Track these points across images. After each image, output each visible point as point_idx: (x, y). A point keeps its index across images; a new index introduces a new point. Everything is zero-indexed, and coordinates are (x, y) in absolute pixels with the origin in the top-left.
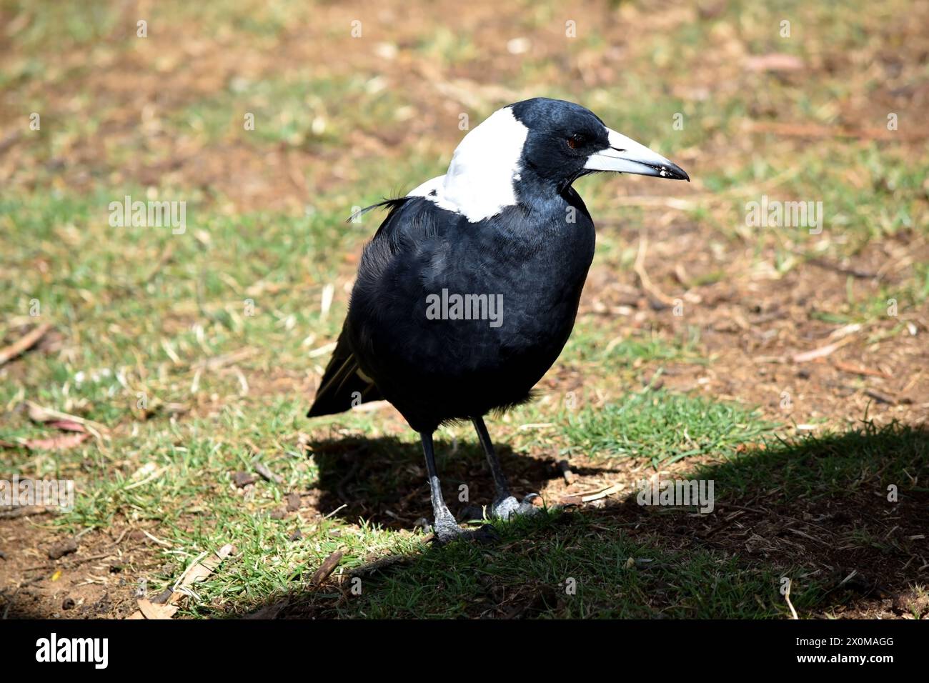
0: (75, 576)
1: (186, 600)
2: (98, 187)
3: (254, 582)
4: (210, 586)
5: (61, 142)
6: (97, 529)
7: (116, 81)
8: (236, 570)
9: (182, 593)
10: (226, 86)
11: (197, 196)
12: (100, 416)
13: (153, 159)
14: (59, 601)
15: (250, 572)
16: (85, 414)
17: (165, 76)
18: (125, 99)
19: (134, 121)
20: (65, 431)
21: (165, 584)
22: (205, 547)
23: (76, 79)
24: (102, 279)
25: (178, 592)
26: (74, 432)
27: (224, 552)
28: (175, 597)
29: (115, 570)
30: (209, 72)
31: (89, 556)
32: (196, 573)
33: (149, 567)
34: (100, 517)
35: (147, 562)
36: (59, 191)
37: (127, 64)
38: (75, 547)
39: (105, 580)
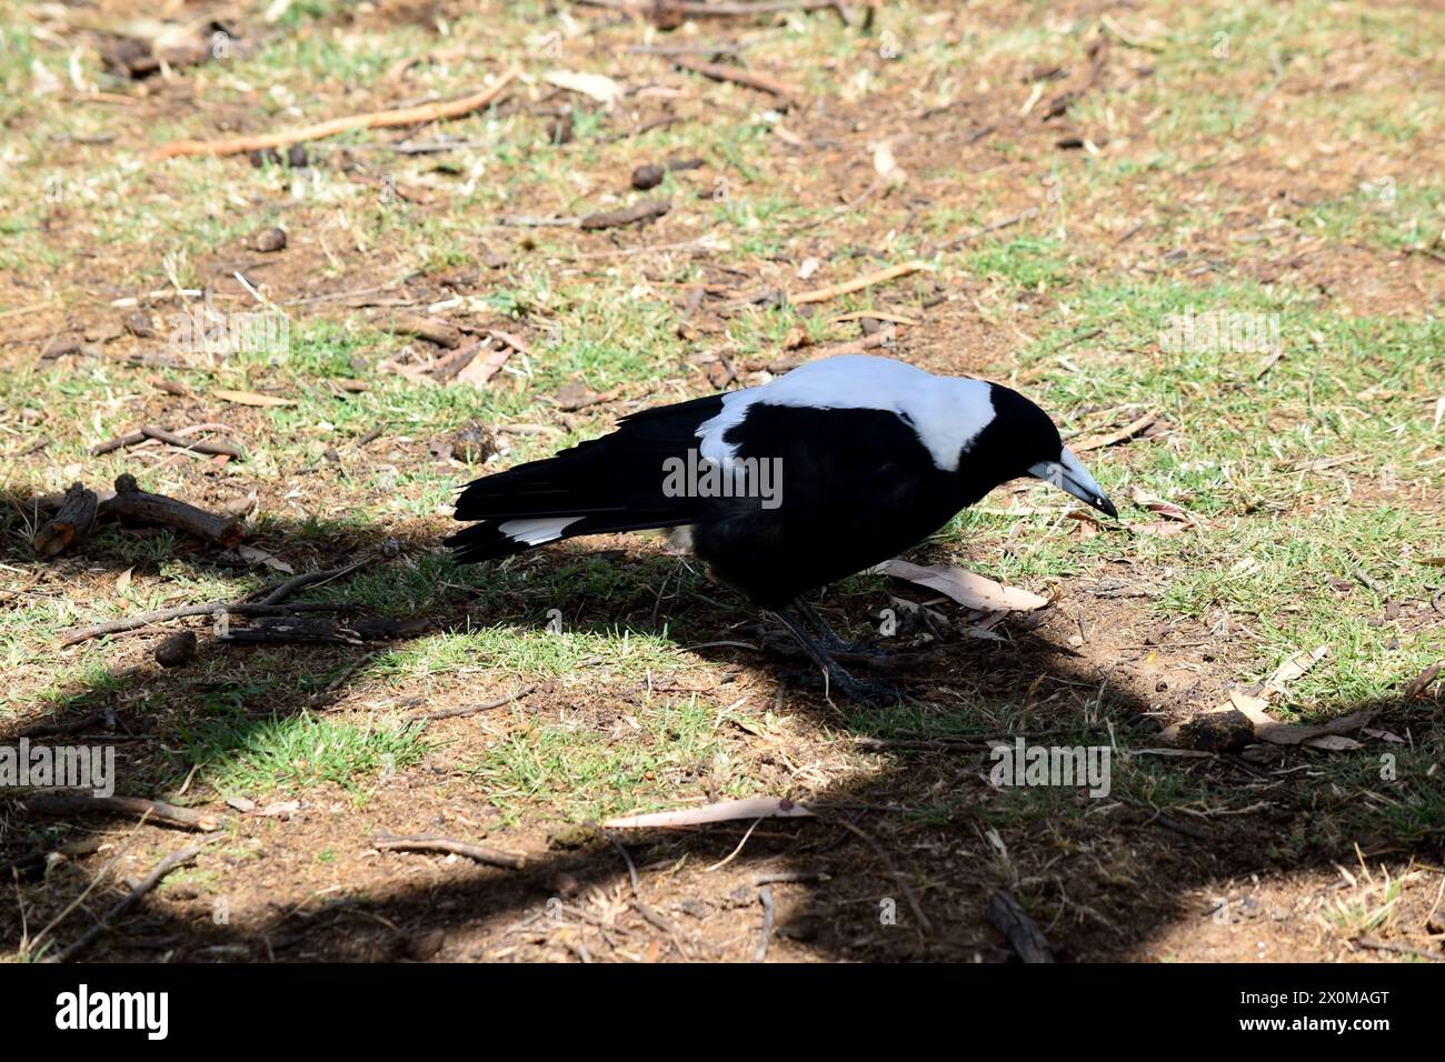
0: (1169, 660)
1: (1278, 696)
2: (1216, 279)
3: (1348, 686)
4: (1303, 686)
5: (1184, 232)
6: (1193, 617)
7: (1242, 176)
8: (1329, 672)
9: (1274, 689)
10: (1355, 190)
11: (1315, 295)
12: (1203, 507)
13: (1273, 256)
14: (1152, 684)
15: (1343, 676)
16: (1187, 503)
17: (1293, 173)
18: (1251, 194)
19: (1257, 219)
20: (1168, 518)
21: (1257, 678)
22: (1299, 646)
23: (1205, 170)
24: (1213, 372)
25: (1269, 688)
26: (1176, 520)
27: (1318, 654)
28: (1266, 693)
29: (1209, 659)
30: (1339, 173)
31: (1183, 642)
32: (1289, 669)
33: (1242, 660)
34: (1196, 605)
35: (1241, 654)
36: (1178, 282)
37: (1254, 161)
39: (1198, 667)
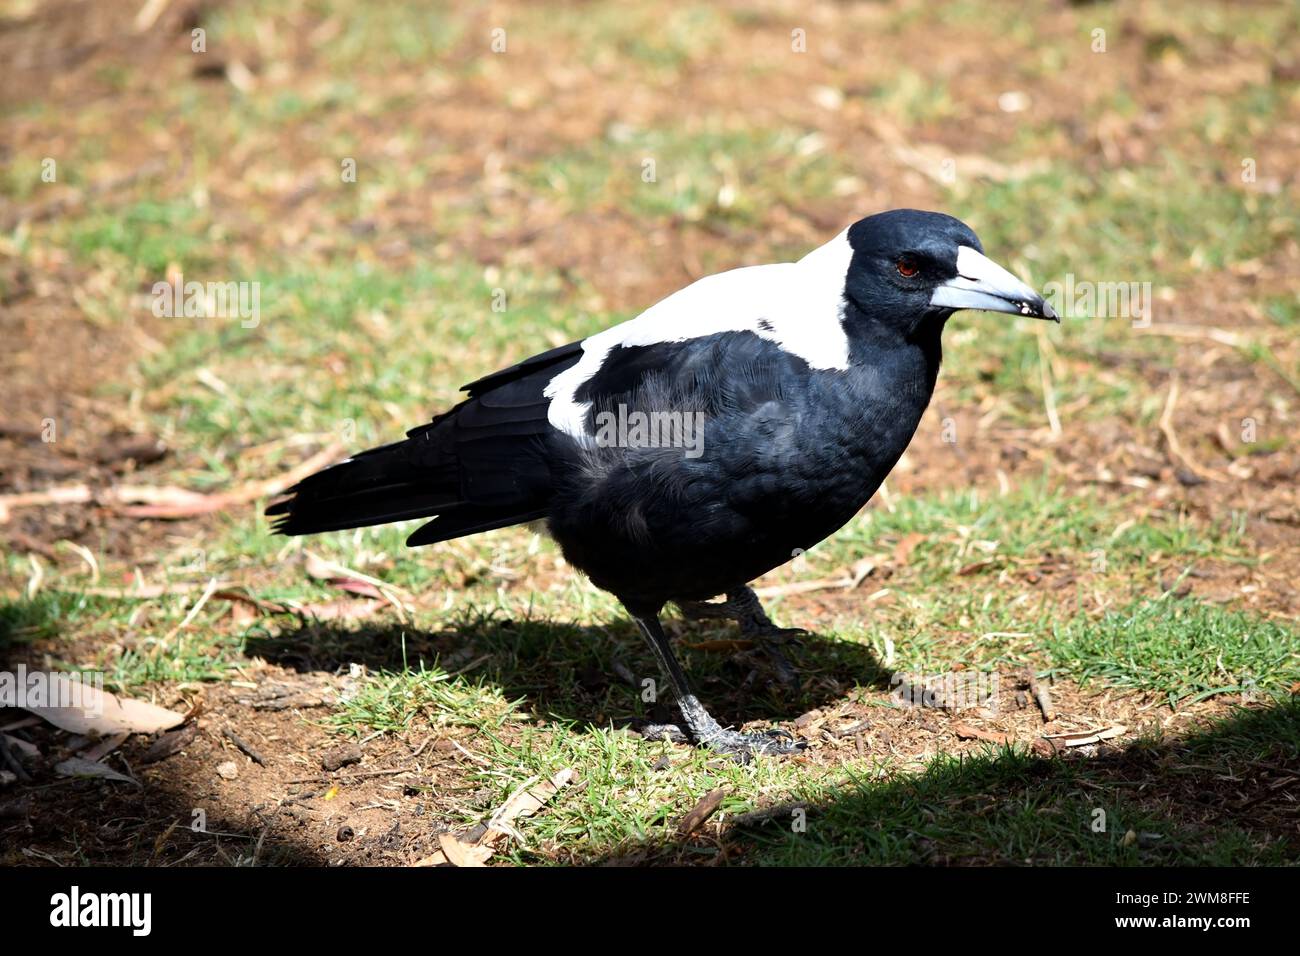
0: (356, 795)
1: (504, 840)
2: (419, 261)
3: (600, 822)
4: (539, 825)
5: (373, 196)
6: (389, 733)
7: (453, 118)
8: (575, 805)
9: (501, 831)
10: (603, 136)
11: (554, 283)
12: (402, 578)
13: (495, 228)
14: (333, 830)
15: (595, 809)
16: (382, 573)
17: (519, 114)
18: (464, 142)
19: (473, 175)
20: (354, 595)
21: (478, 817)
22: (535, 769)
23: (399, 111)
24: (416, 389)
25: (495, 828)
26: (367, 597)
27: (560, 780)
28: (491, 836)
29: (411, 792)
30: (580, 113)
31: (376, 770)
32: (522, 803)
33: (457, 792)
34: (394, 716)
35: (456, 784)
36: (366, 264)
37: (471, 96)
38: (359, 756)
39: (396, 804)
